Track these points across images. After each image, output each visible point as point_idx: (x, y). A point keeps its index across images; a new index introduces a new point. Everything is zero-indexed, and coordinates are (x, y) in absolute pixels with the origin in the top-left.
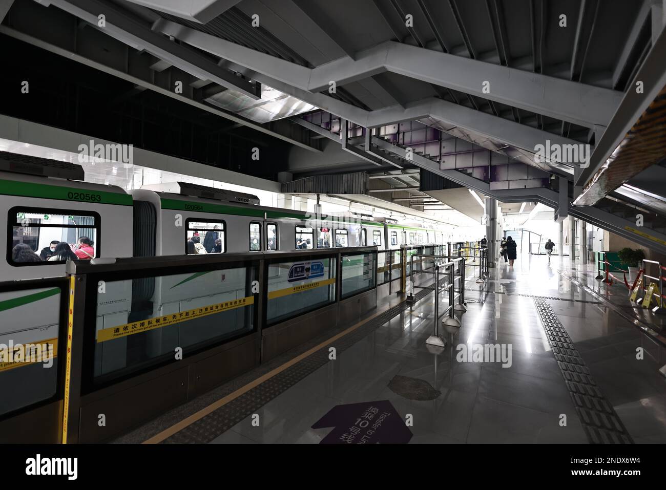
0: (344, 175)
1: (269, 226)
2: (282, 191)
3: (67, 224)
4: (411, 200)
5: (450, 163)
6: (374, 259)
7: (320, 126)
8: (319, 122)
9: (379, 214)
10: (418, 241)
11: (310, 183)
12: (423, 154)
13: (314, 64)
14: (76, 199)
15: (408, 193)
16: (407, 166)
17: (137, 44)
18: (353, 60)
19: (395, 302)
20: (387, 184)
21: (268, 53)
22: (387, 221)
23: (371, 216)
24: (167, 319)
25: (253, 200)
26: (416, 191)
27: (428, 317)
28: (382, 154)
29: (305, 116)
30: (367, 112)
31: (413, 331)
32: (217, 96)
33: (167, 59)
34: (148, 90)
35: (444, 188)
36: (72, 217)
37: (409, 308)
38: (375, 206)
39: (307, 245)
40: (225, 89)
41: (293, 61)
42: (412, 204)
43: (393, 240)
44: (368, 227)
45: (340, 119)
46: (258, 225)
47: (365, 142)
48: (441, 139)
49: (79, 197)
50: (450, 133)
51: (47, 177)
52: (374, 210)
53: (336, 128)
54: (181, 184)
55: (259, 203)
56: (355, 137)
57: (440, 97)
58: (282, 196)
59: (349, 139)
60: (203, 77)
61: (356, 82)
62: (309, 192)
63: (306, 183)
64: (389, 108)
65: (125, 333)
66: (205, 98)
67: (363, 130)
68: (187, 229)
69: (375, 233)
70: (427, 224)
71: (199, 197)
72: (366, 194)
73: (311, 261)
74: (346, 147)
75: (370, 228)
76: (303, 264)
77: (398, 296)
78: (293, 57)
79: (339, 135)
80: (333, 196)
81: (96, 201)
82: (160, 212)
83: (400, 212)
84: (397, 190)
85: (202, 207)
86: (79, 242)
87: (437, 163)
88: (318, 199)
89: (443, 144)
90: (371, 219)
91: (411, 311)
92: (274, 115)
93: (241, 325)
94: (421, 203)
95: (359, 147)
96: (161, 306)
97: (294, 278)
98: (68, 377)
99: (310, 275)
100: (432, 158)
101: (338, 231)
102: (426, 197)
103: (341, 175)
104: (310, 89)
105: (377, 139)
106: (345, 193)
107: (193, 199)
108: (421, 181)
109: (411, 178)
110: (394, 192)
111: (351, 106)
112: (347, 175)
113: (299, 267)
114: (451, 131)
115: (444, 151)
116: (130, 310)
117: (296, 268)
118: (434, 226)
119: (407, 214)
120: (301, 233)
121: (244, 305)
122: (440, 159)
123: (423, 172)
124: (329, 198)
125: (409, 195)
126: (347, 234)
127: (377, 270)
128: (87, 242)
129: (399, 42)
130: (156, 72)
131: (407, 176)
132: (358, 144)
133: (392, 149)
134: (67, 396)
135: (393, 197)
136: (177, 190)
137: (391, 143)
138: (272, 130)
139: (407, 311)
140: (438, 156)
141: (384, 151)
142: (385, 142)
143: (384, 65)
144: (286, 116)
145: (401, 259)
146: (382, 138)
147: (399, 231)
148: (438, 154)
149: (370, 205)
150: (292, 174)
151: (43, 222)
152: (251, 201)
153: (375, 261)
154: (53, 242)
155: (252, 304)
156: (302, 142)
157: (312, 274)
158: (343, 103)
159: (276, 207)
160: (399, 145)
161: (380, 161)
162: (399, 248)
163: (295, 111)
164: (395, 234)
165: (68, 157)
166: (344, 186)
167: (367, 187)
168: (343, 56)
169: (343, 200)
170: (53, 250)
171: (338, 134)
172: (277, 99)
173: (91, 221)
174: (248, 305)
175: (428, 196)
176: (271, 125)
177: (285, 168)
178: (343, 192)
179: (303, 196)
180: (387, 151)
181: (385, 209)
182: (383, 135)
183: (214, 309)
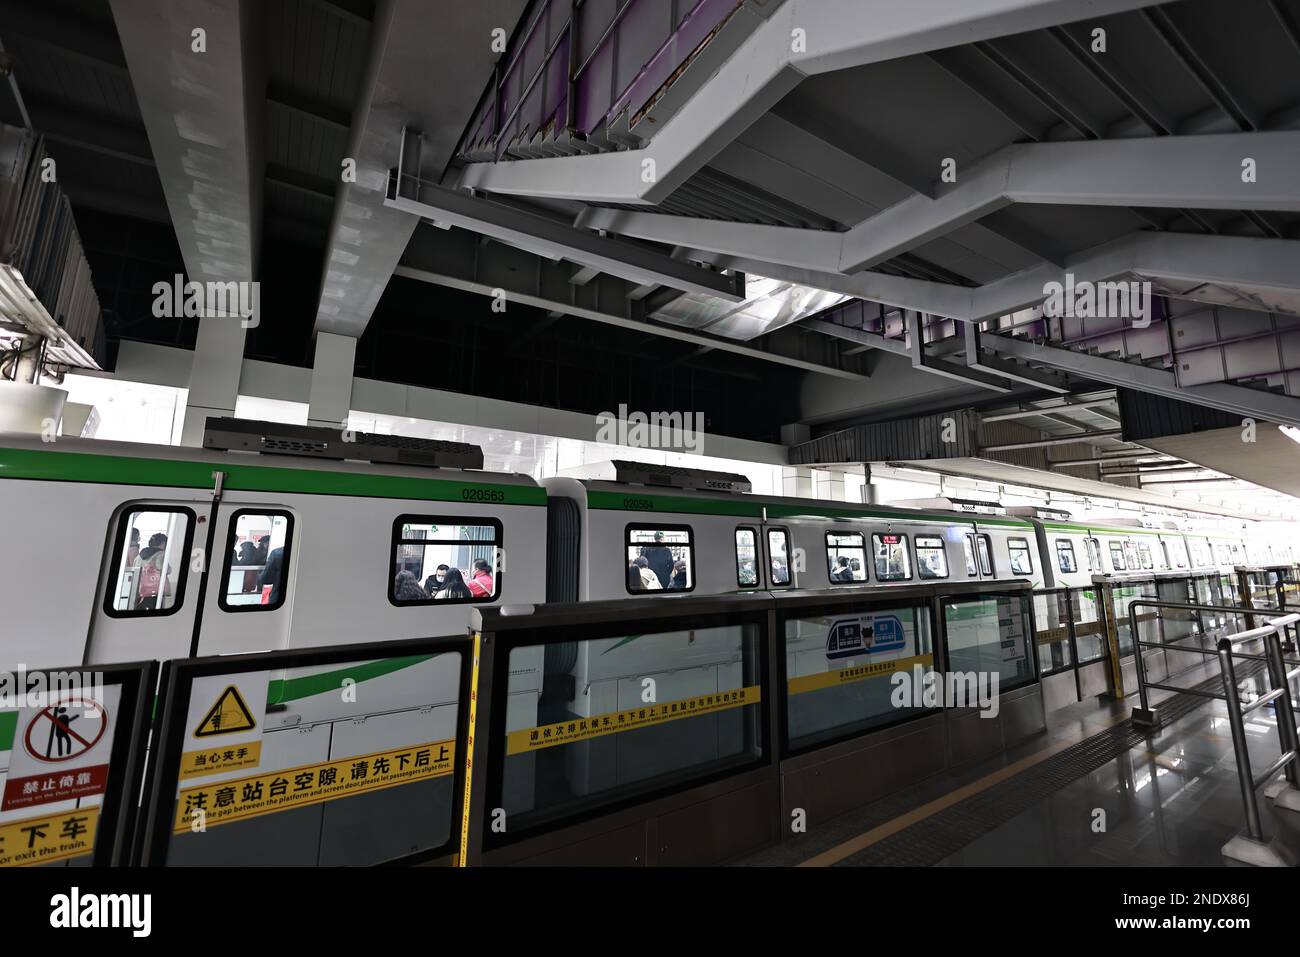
0: (921, 421)
1: (772, 535)
2: (791, 460)
3: (458, 539)
4: (1101, 462)
5: (1204, 368)
6: (1023, 612)
7: (860, 329)
8: (857, 322)
9: (1017, 498)
10: (1136, 561)
11: (848, 441)
12: (1123, 355)
13: (846, 223)
14: (472, 500)
15: (1091, 446)
16: (1077, 387)
17: (552, 251)
18: (930, 200)
19: (1099, 722)
20: (1031, 430)
21: (758, 222)
22: (1041, 514)
23: (997, 505)
24: (610, 720)
25: (740, 484)
26: (1114, 440)
27: (1206, 772)
28: (1012, 366)
29: (828, 315)
30: (970, 289)
31: (1164, 805)
32: (668, 306)
33: (593, 264)
34: (567, 316)
35: (1197, 429)
36: (466, 527)
37: (1143, 744)
38: (1005, 482)
39: (854, 573)
40: (681, 293)
41: (805, 226)
42: (1106, 471)
43: (1062, 562)
44: (995, 532)
45: (902, 311)
46: (750, 533)
47: (964, 347)
48: (1169, 315)
49: (476, 496)
50: (1195, 298)
51: (437, 467)
52: (1001, 490)
53: (895, 328)
54: (617, 464)
55: (750, 490)
56: (940, 340)
57: (1158, 228)
58: (792, 471)
59: (928, 345)
60: (645, 280)
61: (941, 238)
62: (848, 460)
63: (839, 443)
64: (1021, 274)
65: (546, 742)
66: (650, 313)
67: (959, 325)
68: (628, 543)
69: (1013, 544)
70: (1158, 519)
71: (646, 485)
72: (978, 456)
73: (873, 614)
74: (923, 363)
75: (997, 533)
76: (857, 620)
77: (1103, 705)
78: (804, 219)
79: (904, 341)
80: (899, 466)
81: (498, 501)
82: (587, 514)
83: (1074, 493)
84: (1058, 442)
85: (651, 503)
86: (473, 567)
87: (1167, 373)
88: (868, 474)
89: (1177, 327)
90: (999, 511)
91: (1153, 752)
92: (767, 323)
93: (738, 746)
94: (1130, 469)
95: (951, 359)
96: (588, 686)
97: (839, 650)
98: (466, 813)
99: (873, 645)
100: (1147, 363)
101: (920, 542)
102: (1142, 453)
103: (915, 420)
104: (843, 268)
105: (994, 337)
106: (928, 457)
107: (637, 489)
108: (1124, 416)
109: (1097, 412)
110: (1052, 446)
111: (928, 284)
112: (927, 419)
113: (848, 627)
114: (1196, 292)
115: (1181, 342)
116: (541, 690)
117: (842, 629)
118: (1180, 522)
119: (1093, 496)
120: (837, 547)
121: (742, 704)
122: (1175, 361)
123: (1124, 395)
124: (893, 469)
125: (1094, 452)
126: (943, 547)
127: (1036, 638)
128: (484, 567)
129: (1034, 141)
130: (578, 287)
131: (1083, 407)
132: (948, 353)
133: (1036, 354)
134: (464, 848)
135: (1049, 458)
136: (611, 474)
137: (1031, 341)
138: (766, 350)
139: (1139, 750)
140: (1168, 355)
141: (1015, 360)
142: (1015, 341)
143: (1004, 194)
144: (791, 321)
145: (1101, 612)
146: (1008, 334)
147: (1077, 539)
148: (1165, 349)
149: (990, 479)
150: (808, 428)
151: (431, 536)
152: (735, 487)
153: (1027, 616)
154: (441, 567)
155: (757, 704)
156: (826, 364)
157: (877, 642)
158: (910, 280)
159: (781, 495)
160: (1050, 343)
161: (1007, 383)
162: (1089, 583)
163: (809, 308)
164: (1067, 545)
165: (459, 434)
166: (924, 445)
167: (981, 440)
168: (906, 196)
169: (925, 472)
170: (440, 579)
171: (901, 338)
172: (772, 294)
173: (489, 533)
174: (748, 705)
175: (1150, 451)
176: (765, 341)
177: (795, 416)
178: (924, 456)
179: (834, 468)
180: (1021, 359)
181: (1030, 486)
182: (1009, 328)
183: (688, 708)
